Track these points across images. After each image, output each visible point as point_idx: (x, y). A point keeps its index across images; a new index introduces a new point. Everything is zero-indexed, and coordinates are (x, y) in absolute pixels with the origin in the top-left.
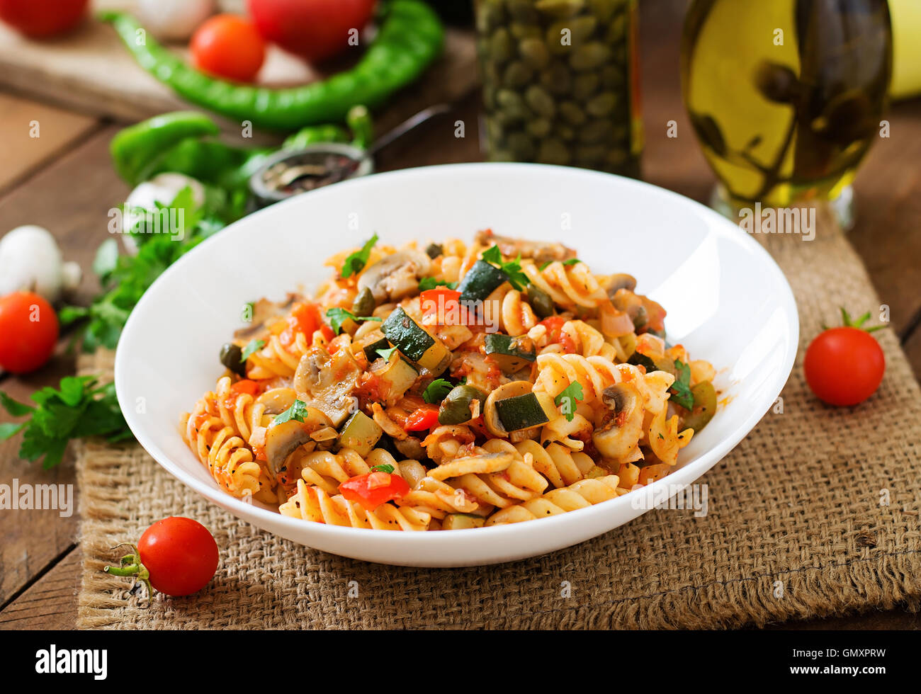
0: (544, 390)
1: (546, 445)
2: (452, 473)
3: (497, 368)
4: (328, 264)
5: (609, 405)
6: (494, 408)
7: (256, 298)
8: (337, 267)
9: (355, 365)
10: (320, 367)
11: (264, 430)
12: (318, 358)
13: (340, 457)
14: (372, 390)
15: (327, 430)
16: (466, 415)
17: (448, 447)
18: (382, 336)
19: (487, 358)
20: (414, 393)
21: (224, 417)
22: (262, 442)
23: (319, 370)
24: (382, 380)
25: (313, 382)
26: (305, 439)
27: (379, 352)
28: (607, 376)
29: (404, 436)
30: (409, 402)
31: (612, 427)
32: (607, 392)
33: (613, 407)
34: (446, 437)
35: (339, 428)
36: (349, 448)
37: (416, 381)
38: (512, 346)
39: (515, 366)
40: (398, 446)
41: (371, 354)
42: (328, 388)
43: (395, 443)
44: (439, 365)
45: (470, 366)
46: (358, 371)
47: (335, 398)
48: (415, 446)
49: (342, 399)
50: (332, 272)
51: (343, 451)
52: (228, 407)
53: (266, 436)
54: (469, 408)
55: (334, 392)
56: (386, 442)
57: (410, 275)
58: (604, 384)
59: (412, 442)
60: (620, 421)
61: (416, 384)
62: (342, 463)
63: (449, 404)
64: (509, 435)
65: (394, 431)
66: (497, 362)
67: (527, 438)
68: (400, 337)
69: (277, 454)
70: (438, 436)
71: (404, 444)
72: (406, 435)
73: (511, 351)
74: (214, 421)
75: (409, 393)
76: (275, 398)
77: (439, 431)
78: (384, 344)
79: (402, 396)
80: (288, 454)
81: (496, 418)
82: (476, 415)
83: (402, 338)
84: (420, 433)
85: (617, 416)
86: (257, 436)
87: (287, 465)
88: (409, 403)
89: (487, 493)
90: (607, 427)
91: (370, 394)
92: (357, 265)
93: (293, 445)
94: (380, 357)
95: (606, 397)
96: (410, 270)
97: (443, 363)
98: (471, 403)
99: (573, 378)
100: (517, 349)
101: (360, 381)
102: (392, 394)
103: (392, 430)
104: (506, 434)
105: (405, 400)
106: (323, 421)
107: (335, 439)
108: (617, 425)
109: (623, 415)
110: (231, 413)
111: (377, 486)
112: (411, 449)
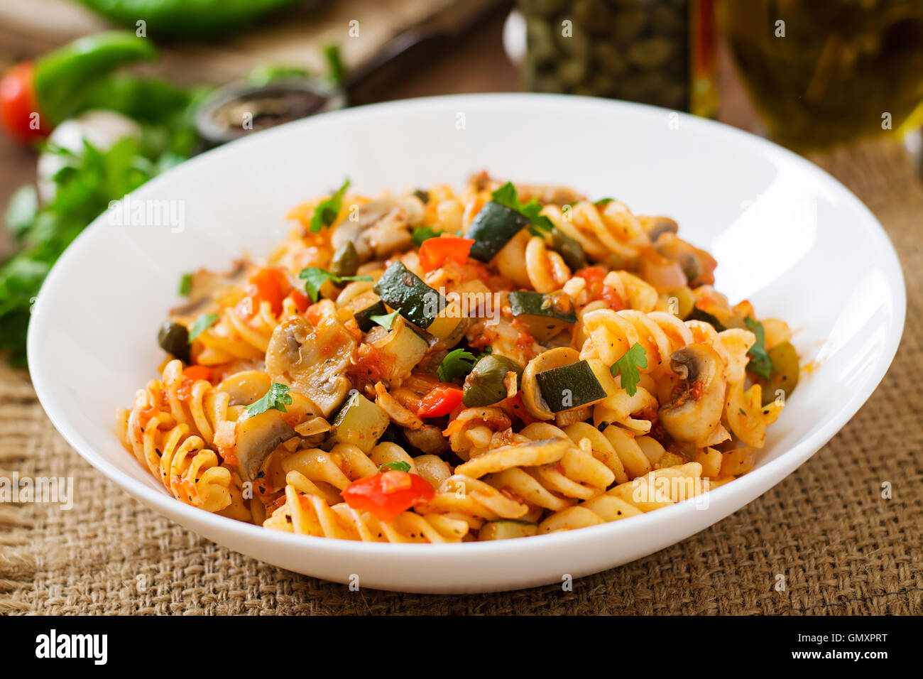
0: (597, 357)
1: (603, 427)
2: (492, 468)
3: (529, 333)
4: (291, 217)
5: (680, 373)
6: (535, 381)
7: (192, 267)
8: (303, 221)
9: (347, 336)
10: (301, 341)
11: (232, 425)
12: (297, 330)
13: (337, 456)
14: (373, 367)
15: (316, 420)
16: (500, 392)
17: (478, 435)
18: (378, 299)
19: (514, 321)
20: (424, 370)
21: (177, 411)
22: (231, 441)
23: (300, 345)
24: (384, 355)
25: (292, 361)
26: (288, 435)
27: (375, 319)
28: (675, 336)
29: (419, 424)
30: (419, 381)
31: (686, 401)
32: (677, 356)
33: (685, 376)
34: (475, 423)
35: (332, 417)
36: (348, 443)
37: (426, 354)
38: (545, 305)
39: (550, 330)
40: (412, 438)
41: (365, 323)
42: (312, 368)
43: (407, 434)
44: (454, 332)
45: (494, 332)
46: (352, 343)
47: (323, 379)
48: (434, 437)
49: (333, 380)
50: (297, 227)
51: (339, 447)
52: (181, 398)
53: (236, 432)
54: (503, 383)
55: (321, 373)
56: (395, 433)
57: (399, 224)
58: (672, 347)
59: (430, 432)
60: (697, 392)
61: (426, 358)
62: (340, 463)
63: (477, 380)
64: (556, 417)
65: (407, 418)
66: (528, 326)
67: (577, 421)
68: (402, 299)
69: (251, 455)
70: (465, 421)
71: (419, 435)
72: (422, 423)
73: (546, 311)
74: (164, 417)
75: (417, 370)
76: (240, 384)
77: (466, 415)
78: (380, 309)
79: (410, 374)
80: (266, 456)
81: (538, 395)
82: (512, 392)
83: (405, 299)
84: (440, 420)
85: (691, 387)
86: (224, 433)
87: (265, 469)
88: (419, 383)
89: (538, 491)
90: (680, 402)
91: (370, 372)
92: (328, 217)
93: (272, 442)
94: (377, 325)
95: (676, 363)
96: (399, 218)
97: (459, 330)
98: (506, 376)
99: (633, 340)
100: (552, 308)
101: (356, 356)
102: (396, 371)
103: (403, 417)
104: (551, 416)
105: (414, 379)
106: (310, 410)
107: (328, 432)
108: (694, 397)
109: (700, 385)
110: (185, 405)
111: (395, 488)
112: (429, 440)
